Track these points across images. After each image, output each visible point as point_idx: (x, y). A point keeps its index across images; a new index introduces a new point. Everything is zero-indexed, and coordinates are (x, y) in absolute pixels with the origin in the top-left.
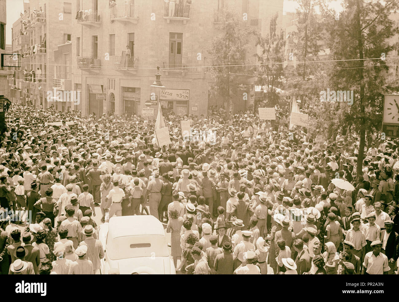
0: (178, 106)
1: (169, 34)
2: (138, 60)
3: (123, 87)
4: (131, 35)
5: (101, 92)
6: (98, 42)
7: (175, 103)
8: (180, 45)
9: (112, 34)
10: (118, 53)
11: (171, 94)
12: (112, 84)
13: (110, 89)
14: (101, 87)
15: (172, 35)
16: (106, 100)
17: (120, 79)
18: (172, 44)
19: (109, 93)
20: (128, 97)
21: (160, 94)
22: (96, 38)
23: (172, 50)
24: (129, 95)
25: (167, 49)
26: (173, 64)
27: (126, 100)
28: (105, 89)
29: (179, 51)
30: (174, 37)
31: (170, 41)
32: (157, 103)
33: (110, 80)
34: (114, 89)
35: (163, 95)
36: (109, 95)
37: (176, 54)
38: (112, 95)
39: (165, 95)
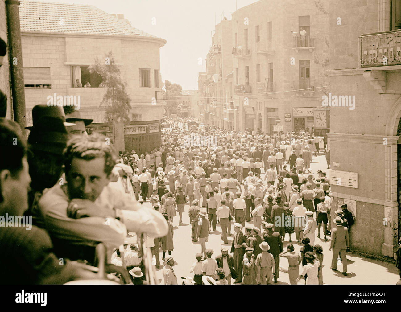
0: (309, 122)
1: (298, 61)
2: (276, 84)
3: (267, 108)
4: (271, 64)
5: (253, 113)
6: (250, 72)
7: (306, 120)
8: (308, 69)
9: (258, 64)
10: (262, 80)
11: (302, 112)
12: (259, 106)
13: (258, 109)
14: (252, 108)
15: (301, 62)
16: (256, 119)
17: (265, 101)
18: (302, 69)
19: (258, 114)
20: (270, 116)
21: (294, 112)
22: (247, 68)
23: (302, 75)
24: (271, 114)
25: (297, 74)
26: (303, 86)
27: (270, 119)
28: (255, 110)
29: (308, 76)
30: (303, 64)
31: (300, 67)
32: (290, 120)
33: (258, 102)
34: (261, 110)
35: (296, 113)
36: (258, 115)
37: (306, 78)
38: (260, 114)
39: (298, 113)
